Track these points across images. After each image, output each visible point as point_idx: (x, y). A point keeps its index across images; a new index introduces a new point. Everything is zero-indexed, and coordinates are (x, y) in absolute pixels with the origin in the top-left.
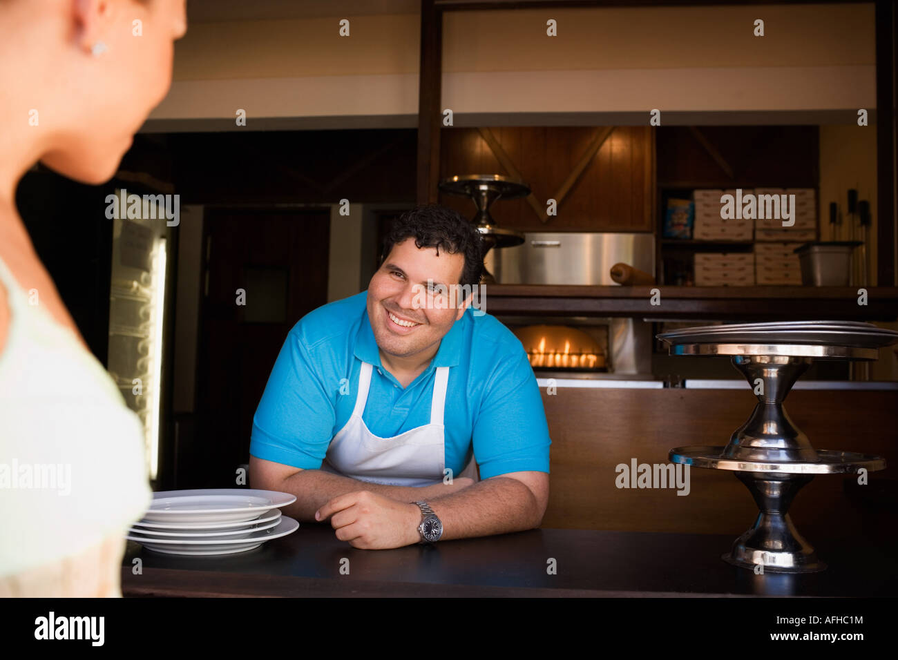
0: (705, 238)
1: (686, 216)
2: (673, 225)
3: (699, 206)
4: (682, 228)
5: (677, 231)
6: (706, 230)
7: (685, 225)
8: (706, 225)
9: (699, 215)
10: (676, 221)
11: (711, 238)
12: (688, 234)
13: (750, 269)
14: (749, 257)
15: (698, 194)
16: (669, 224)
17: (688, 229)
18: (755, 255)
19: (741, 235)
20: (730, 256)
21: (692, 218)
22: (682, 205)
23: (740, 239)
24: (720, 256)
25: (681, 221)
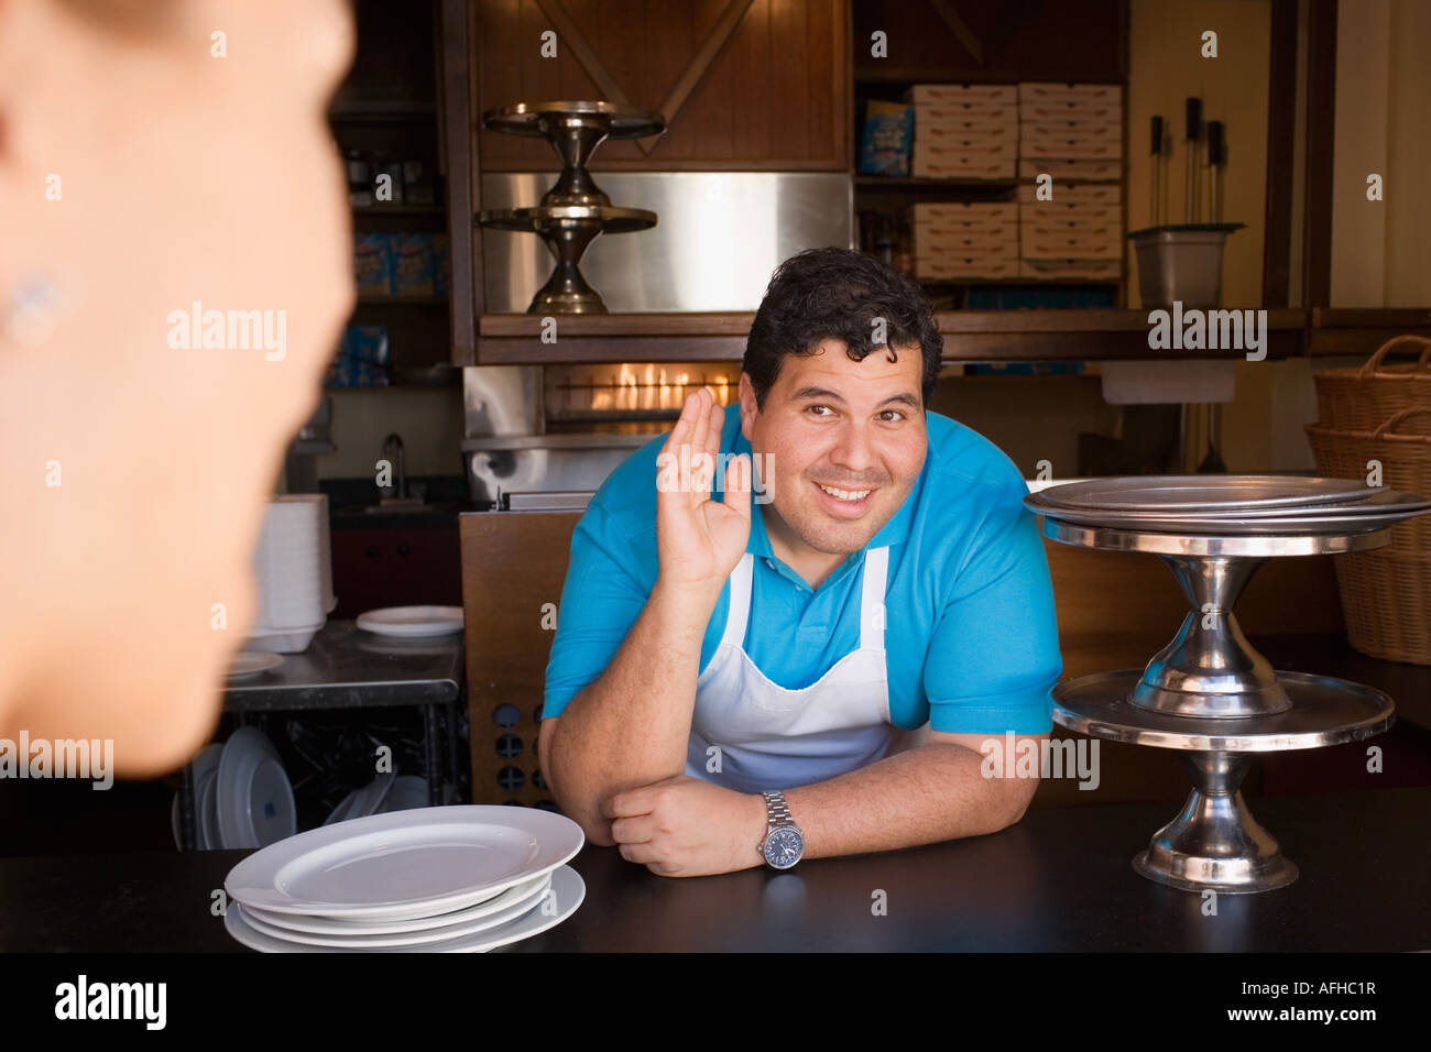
0: (934, 175)
1: (900, 134)
2: (877, 150)
3: (922, 114)
4: (893, 156)
5: (883, 163)
6: (935, 159)
7: (899, 151)
8: (935, 150)
9: (922, 132)
10: (881, 144)
11: (944, 175)
12: (904, 167)
13: (1010, 231)
14: (1009, 210)
15: (921, 93)
16: (870, 148)
17: (903, 157)
18: (1020, 204)
19: (995, 169)
20: (975, 207)
21: (911, 137)
22: (892, 112)
23: (994, 176)
24: (959, 207)
25: (890, 144)
